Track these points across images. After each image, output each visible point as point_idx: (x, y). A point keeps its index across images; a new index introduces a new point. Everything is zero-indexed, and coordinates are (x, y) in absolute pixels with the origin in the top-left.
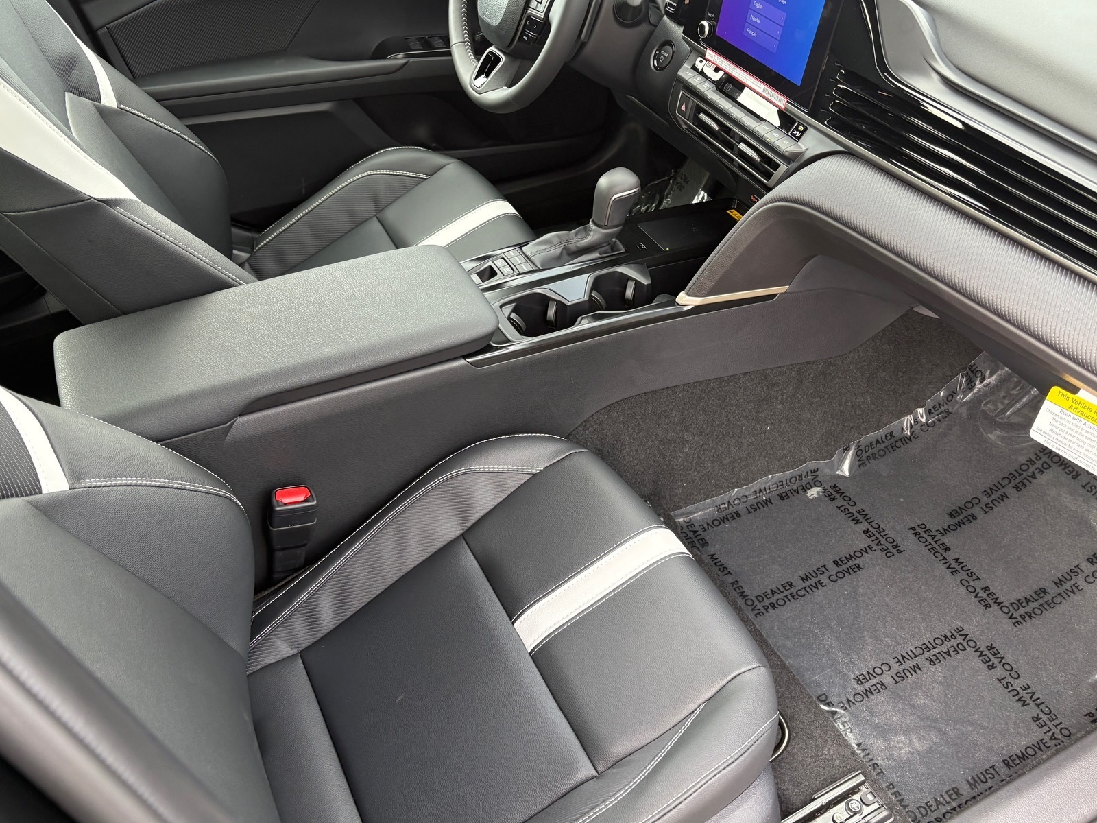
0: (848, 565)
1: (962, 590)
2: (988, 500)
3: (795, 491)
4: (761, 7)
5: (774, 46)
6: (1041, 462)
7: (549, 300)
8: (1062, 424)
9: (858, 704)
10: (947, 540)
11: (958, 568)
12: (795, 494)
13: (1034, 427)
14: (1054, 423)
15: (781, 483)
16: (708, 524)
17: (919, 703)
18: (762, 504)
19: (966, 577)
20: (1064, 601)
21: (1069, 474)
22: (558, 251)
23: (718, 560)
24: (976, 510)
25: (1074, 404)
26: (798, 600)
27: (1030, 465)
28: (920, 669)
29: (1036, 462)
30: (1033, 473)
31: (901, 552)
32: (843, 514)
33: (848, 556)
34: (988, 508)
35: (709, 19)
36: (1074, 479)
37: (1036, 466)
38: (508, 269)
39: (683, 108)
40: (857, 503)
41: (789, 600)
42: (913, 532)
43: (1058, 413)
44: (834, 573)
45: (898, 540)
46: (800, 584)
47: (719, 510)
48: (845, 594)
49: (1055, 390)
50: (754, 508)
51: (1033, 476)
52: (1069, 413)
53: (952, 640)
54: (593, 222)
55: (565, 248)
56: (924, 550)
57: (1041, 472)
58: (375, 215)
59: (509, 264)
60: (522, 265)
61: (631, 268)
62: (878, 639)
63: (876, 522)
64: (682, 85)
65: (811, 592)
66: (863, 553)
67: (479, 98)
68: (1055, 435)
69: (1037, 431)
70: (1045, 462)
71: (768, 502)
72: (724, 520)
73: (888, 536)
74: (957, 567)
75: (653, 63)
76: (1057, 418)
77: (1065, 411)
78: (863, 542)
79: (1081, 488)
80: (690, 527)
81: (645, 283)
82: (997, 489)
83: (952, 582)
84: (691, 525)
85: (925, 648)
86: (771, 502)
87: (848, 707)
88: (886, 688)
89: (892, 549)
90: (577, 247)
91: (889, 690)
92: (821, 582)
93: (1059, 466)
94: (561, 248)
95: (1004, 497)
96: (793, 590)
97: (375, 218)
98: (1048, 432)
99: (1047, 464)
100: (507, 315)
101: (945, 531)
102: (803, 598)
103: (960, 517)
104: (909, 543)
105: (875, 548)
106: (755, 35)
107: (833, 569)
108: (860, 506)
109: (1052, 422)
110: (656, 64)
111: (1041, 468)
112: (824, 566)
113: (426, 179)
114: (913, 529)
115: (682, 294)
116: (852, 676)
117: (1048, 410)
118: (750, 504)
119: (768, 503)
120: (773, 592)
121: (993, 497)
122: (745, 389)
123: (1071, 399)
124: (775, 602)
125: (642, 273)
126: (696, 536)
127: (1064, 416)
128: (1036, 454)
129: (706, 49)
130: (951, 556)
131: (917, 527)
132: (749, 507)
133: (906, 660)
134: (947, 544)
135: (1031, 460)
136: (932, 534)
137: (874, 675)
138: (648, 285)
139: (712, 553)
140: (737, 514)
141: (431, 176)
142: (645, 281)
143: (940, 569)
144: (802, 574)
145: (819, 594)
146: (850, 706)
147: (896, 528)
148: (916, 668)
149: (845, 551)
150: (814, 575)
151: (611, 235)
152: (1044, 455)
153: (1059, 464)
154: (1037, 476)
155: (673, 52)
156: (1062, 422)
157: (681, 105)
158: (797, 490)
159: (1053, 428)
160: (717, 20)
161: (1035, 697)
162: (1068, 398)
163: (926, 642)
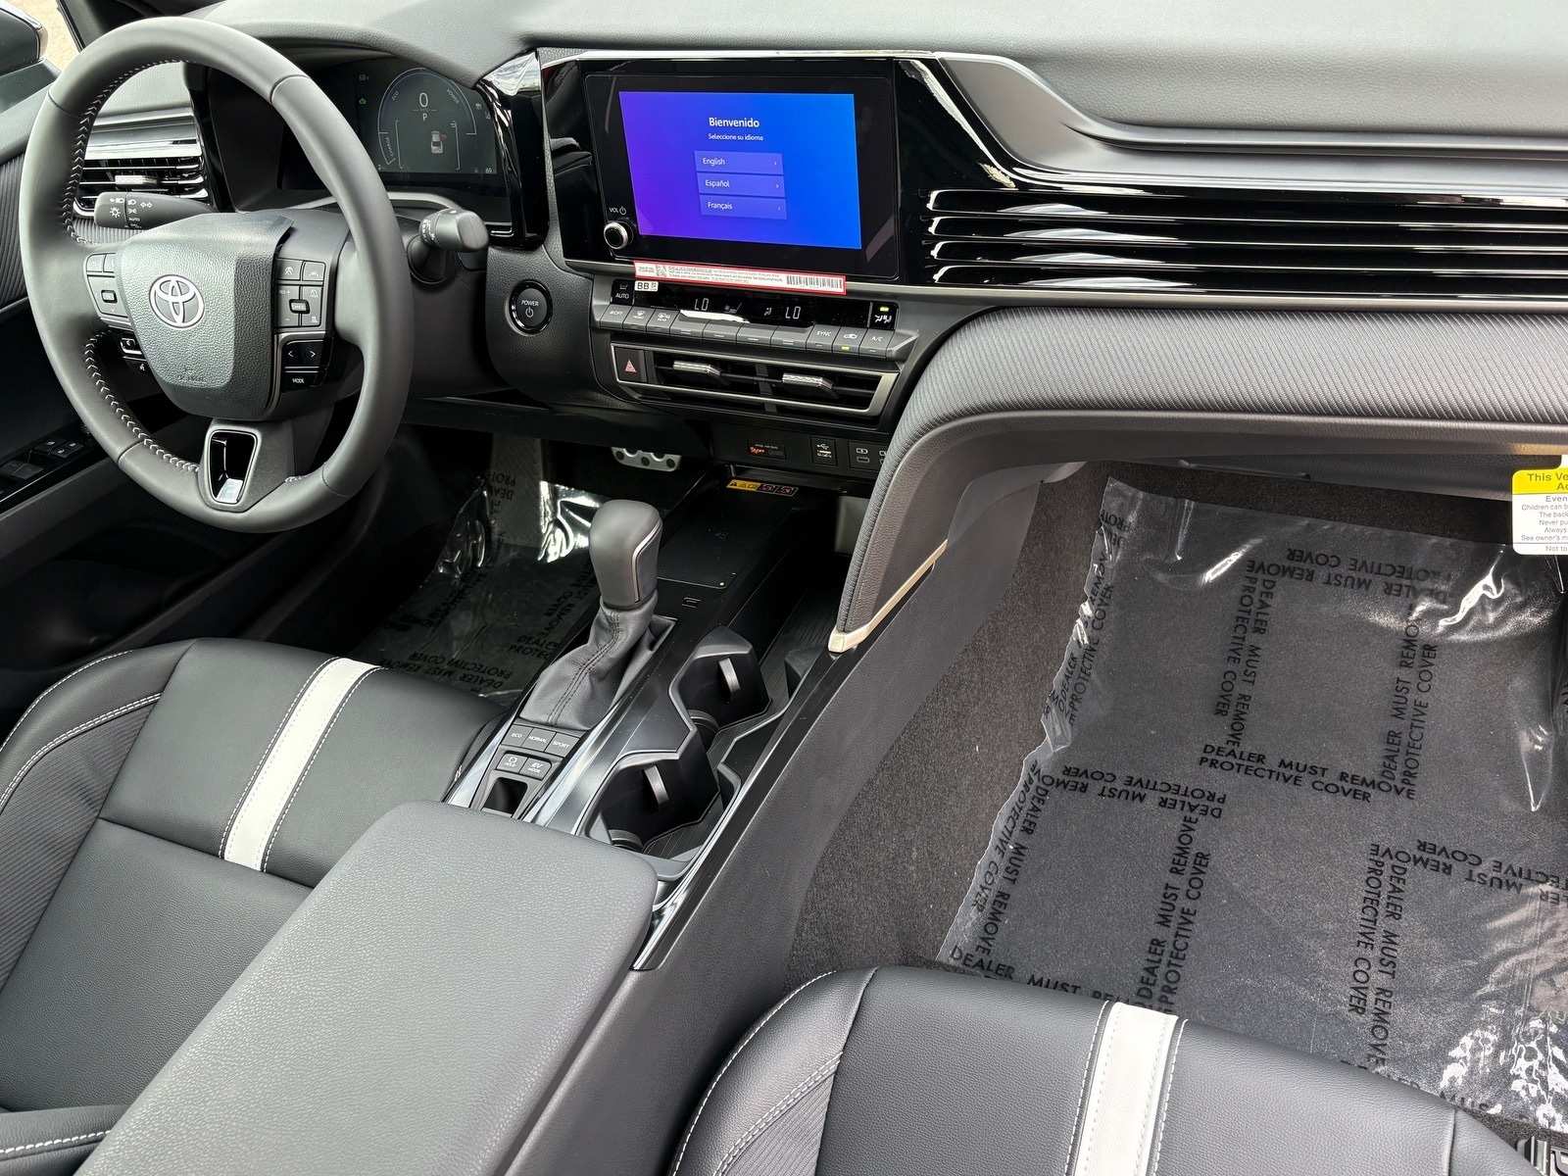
0: (1188, 862)
1: (1325, 797)
2: (1242, 666)
3: (1033, 810)
4: (721, 162)
5: (780, 209)
6: (1259, 583)
7: (643, 771)
8: (1560, 515)
9: (1388, 1042)
10: (1247, 747)
11: (1294, 772)
12: (1038, 814)
13: (1516, 536)
14: (1546, 519)
15: (1014, 815)
16: (983, 939)
17: (1437, 981)
18: (1015, 858)
19: (1313, 778)
20: (1425, 732)
21: (1301, 579)
22: (586, 683)
23: (1045, 980)
24: (1241, 688)
25: (1562, 480)
26: (1187, 957)
27: (1251, 594)
28: (1395, 936)
29: (1255, 586)
30: (1261, 601)
31: (1224, 799)
32: (1115, 799)
33: (1178, 851)
34: (1250, 677)
35: (615, 217)
36: (1311, 580)
37: (1257, 592)
38: (537, 764)
39: (630, 368)
40: (1115, 773)
41: (1177, 965)
42: (1208, 764)
43: (1545, 503)
44: (1186, 887)
45: (1204, 786)
46: (1166, 934)
47: (981, 909)
48: (1225, 905)
49: (1520, 478)
50: (1013, 872)
51: (1264, 605)
52: (1562, 496)
53: (1383, 868)
54: (607, 606)
55: (592, 674)
56: (1241, 776)
57: (1270, 595)
58: (97, 817)
59: (529, 756)
60: (555, 743)
61: (709, 644)
62: (1320, 935)
63: (1159, 781)
64: (608, 336)
65: (1188, 934)
66: (1189, 833)
67: (246, 519)
68: (1558, 534)
69: (1526, 541)
70: (1265, 581)
71: (1019, 849)
72: (995, 917)
73: (1190, 790)
74: (1291, 773)
75: (516, 326)
76: (1547, 511)
77: (1554, 496)
78: (1173, 821)
79: (1327, 587)
80: (968, 962)
81: (746, 652)
82: (1240, 646)
83: (1304, 793)
84: (966, 958)
85: (1371, 903)
86: (1023, 848)
87: (1381, 1056)
88: (1391, 992)
89: (1212, 804)
90: (611, 660)
91: (1398, 992)
92: (1185, 911)
93: (1283, 575)
94: (587, 678)
95: (1254, 650)
96: (1169, 948)
97: (101, 822)
98: (1544, 535)
99: (1268, 581)
100: (609, 842)
101: (1235, 737)
102: (1189, 950)
103: (1231, 707)
104: (1218, 781)
105: (1194, 816)
106: (730, 207)
107: (1180, 882)
108: (1121, 775)
109: (1542, 519)
110: (521, 324)
111: (1265, 590)
112: (1167, 886)
113: (156, 702)
114: (1203, 760)
115: (834, 635)
116: (1345, 1009)
117: (1525, 507)
118: (1004, 868)
119: (1022, 851)
120: (1151, 971)
121: (1244, 659)
122: (937, 716)
123: (1554, 477)
124: (1165, 983)
125: (727, 640)
126: (988, 969)
127: (1557, 503)
128: (1247, 577)
129: (633, 263)
130: (1272, 762)
131: (1205, 755)
132: (1006, 875)
133: (1371, 936)
134: (1255, 752)
135: (1247, 588)
136: (1228, 751)
137: (1363, 985)
138: (751, 651)
139: (1028, 977)
140: (1001, 894)
141: (162, 691)
142: (744, 650)
143: (1277, 786)
144: (1154, 917)
145: (1198, 925)
146: (1384, 1053)
147: (1188, 773)
148: (1390, 936)
149: (1170, 848)
150: (1168, 907)
151: (647, 614)
152: (1257, 572)
153: (1281, 573)
154: (1269, 601)
155: (546, 293)
156: (1557, 511)
157: (622, 366)
158: (1035, 806)
159: (1548, 526)
160: (632, 214)
161: (1516, 870)
162: (1549, 478)
163: (1364, 894)
